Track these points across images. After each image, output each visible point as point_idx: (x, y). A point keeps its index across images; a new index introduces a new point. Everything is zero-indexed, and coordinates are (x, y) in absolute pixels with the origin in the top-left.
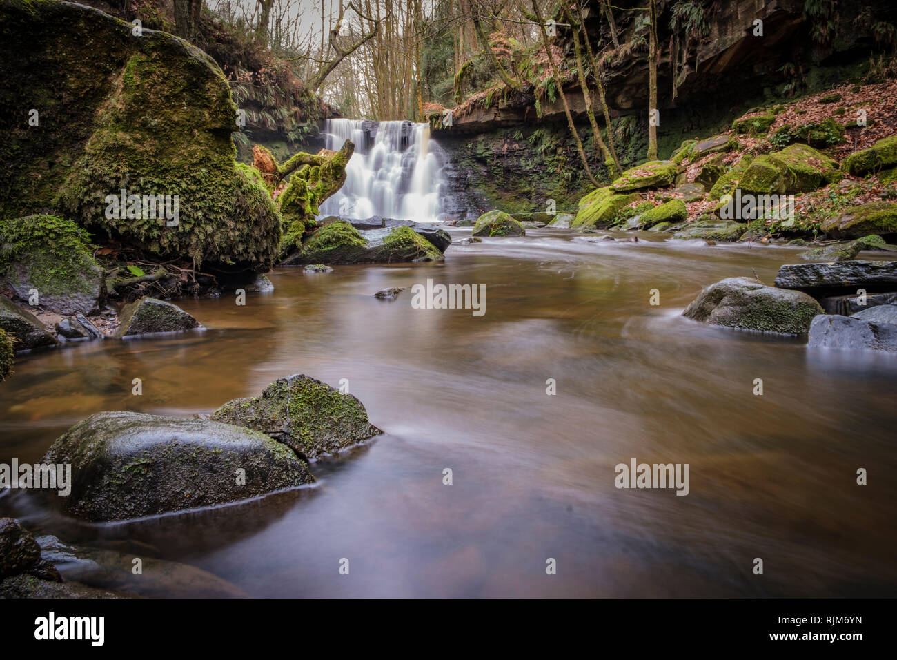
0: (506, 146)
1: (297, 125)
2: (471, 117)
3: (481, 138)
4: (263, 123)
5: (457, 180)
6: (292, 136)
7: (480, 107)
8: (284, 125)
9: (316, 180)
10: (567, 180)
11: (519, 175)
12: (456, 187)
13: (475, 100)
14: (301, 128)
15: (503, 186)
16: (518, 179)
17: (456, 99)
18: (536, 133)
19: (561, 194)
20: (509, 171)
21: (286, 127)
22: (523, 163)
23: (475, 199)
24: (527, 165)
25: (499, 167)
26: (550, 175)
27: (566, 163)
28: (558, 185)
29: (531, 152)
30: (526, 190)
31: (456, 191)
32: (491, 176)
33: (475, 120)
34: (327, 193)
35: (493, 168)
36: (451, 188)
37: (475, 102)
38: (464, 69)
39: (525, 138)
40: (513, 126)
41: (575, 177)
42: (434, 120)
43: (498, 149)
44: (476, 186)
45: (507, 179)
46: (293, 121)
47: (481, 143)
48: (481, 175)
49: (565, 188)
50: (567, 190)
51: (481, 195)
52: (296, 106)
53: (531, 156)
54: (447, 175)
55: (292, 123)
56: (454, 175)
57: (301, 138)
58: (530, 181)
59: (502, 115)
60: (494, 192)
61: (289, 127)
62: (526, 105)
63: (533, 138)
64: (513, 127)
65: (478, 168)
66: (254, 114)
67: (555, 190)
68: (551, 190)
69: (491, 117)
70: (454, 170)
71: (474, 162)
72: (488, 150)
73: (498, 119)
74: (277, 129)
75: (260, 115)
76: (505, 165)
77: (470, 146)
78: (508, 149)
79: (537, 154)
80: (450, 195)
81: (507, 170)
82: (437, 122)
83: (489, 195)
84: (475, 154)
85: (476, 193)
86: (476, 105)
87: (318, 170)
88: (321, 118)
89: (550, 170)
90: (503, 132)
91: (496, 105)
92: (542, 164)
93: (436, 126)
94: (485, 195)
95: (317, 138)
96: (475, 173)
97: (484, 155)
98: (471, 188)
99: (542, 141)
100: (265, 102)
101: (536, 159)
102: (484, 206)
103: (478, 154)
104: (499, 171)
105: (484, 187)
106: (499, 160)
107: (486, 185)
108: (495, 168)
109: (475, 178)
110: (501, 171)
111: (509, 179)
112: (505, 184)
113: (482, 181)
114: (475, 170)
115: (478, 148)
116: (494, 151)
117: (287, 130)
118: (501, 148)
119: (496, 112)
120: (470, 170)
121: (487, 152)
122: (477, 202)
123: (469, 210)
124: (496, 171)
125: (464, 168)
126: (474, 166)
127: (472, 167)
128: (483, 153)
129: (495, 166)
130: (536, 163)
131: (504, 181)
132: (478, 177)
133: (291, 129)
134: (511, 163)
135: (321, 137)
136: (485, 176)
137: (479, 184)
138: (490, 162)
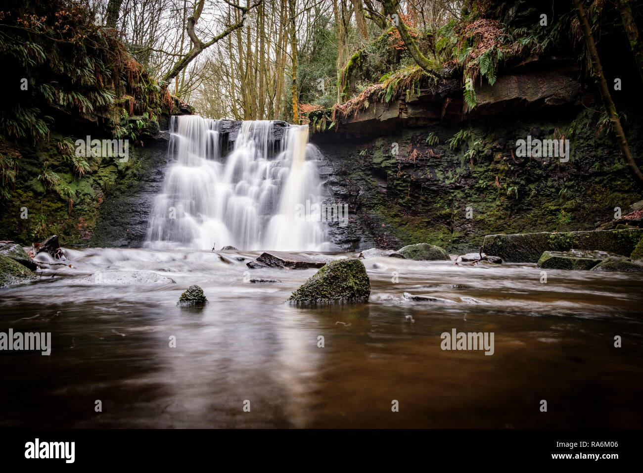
0: (415, 152)
1: (128, 118)
2: (367, 114)
3: (378, 143)
4: (75, 108)
5: (345, 197)
7: (380, 101)
8: (109, 116)
10: (509, 198)
11: (434, 191)
13: (372, 92)
14: (134, 122)
15: (409, 208)
16: (432, 198)
18: (459, 135)
19: (500, 218)
20: (419, 186)
21: (112, 119)
22: (440, 176)
23: (369, 224)
24: (446, 178)
25: (405, 181)
26: (480, 190)
27: (509, 173)
28: (493, 205)
29: (452, 161)
30: (444, 212)
32: (393, 193)
33: (372, 118)
35: (396, 182)
37: (372, 95)
38: (354, 60)
39: (442, 143)
40: (424, 127)
41: (523, 193)
42: (315, 119)
43: (404, 156)
44: (370, 208)
45: (416, 197)
46: (123, 112)
47: (380, 149)
48: (378, 193)
49: (506, 209)
50: (509, 213)
51: (378, 220)
52: (129, 93)
53: (452, 165)
54: (331, 190)
55: (121, 114)
56: (342, 190)
57: (133, 135)
58: (452, 200)
59: (410, 111)
60: (396, 216)
61: (116, 119)
62: (445, 97)
63: (453, 142)
64: (425, 129)
65: (374, 183)
66: (62, 95)
67: (488, 213)
68: (483, 213)
69: (394, 114)
70: (342, 185)
71: (368, 175)
72: (390, 158)
73: (404, 116)
74: (96, 120)
75: (70, 96)
76: (414, 177)
77: (363, 153)
78: (418, 156)
79: (460, 163)
81: (416, 186)
82: (320, 121)
83: (389, 220)
84: (371, 164)
86: (375, 97)
88: (163, 114)
89: (482, 183)
90: (410, 134)
91: (402, 98)
92: (468, 176)
93: (318, 126)
94: (383, 220)
95: (156, 138)
96: (370, 189)
97: (383, 165)
98: (365, 209)
99: (467, 146)
100: (79, 78)
101: (458, 170)
102: (383, 234)
103: (374, 163)
104: (404, 187)
105: (382, 208)
106: (405, 172)
107: (385, 206)
108: (400, 182)
109: (369, 197)
110: (407, 186)
111: (418, 198)
112: (412, 204)
113: (379, 200)
114: (370, 186)
115: (374, 156)
116: (399, 160)
117: (112, 123)
118: (407, 155)
119: (401, 107)
120: (363, 185)
121: (388, 162)
122: (373, 228)
123: (362, 239)
124: (401, 187)
125: (355, 182)
126: (369, 181)
127: (366, 181)
128: (382, 162)
129: (398, 180)
130: (460, 176)
131: (412, 200)
132: (375, 195)
133: (119, 122)
134: (422, 175)
135: (161, 136)
136: (384, 194)
137: (376, 204)
138: (392, 174)
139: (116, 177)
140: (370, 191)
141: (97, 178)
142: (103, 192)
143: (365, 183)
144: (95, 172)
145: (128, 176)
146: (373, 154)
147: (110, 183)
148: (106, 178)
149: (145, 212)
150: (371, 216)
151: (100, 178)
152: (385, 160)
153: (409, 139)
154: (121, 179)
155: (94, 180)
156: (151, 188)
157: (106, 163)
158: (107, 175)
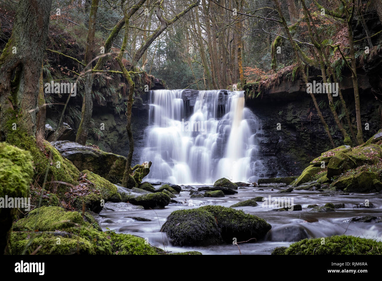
0: (311, 114)
1: (123, 99)
2: (280, 88)
3: (290, 107)
5: (267, 145)
6: (118, 109)
7: (287, 80)
8: (113, 100)
9: (141, 172)
11: (323, 140)
12: (266, 152)
13: (283, 73)
16: (323, 144)
17: (273, 66)
20: (315, 137)
21: (114, 102)
23: (285, 162)
25: (306, 133)
31: (266, 155)
32: (299, 141)
33: (283, 90)
34: (144, 176)
35: (301, 134)
36: (263, 152)
37: (283, 75)
42: (248, 90)
43: (304, 117)
44: (287, 151)
46: (120, 95)
47: (290, 111)
48: (292, 140)
51: (292, 159)
52: (123, 82)
54: (258, 140)
55: (119, 97)
56: (265, 140)
60: (303, 156)
61: (116, 101)
65: (289, 134)
69: (297, 89)
70: (266, 136)
71: (285, 128)
72: (296, 117)
73: (303, 90)
74: (106, 105)
75: (93, 95)
76: (311, 131)
77: (280, 113)
78: (313, 117)
80: (261, 159)
81: (313, 136)
82: (250, 92)
83: (299, 159)
85: (287, 157)
86: (284, 78)
87: (142, 169)
91: (301, 78)
93: (250, 95)
94: (295, 159)
95: (141, 109)
96: (286, 138)
97: (293, 122)
98: (283, 152)
102: (295, 169)
103: (287, 121)
104: (306, 137)
105: (294, 151)
106: (306, 127)
107: (296, 149)
108: (303, 134)
109: (286, 143)
110: (308, 136)
111: (315, 144)
112: (312, 148)
113: (292, 145)
114: (286, 136)
115: (287, 115)
116: (301, 119)
117: (114, 104)
118: (307, 116)
119: (301, 84)
120: (282, 135)
121: (295, 120)
122: (288, 165)
123: (278, 173)
124: (304, 137)
125: (276, 133)
126: (285, 132)
127: (284, 133)
128: (292, 120)
129: (302, 132)
130: (337, 130)
131: (312, 146)
132: (289, 142)
133: (118, 102)
134: (316, 130)
135: (144, 108)
136: (295, 141)
137: (290, 148)
138: (299, 128)
139: (118, 138)
140: (286, 139)
141: (107, 140)
142: (111, 149)
143: (283, 134)
144: (106, 136)
145: (124, 137)
146: (287, 114)
147: (115, 142)
148: (112, 140)
149: (137, 160)
150: (287, 156)
151: (109, 140)
152: (294, 118)
153: (308, 105)
154: (120, 139)
155: (106, 142)
156: (140, 144)
157: (111, 130)
158: (112, 137)
